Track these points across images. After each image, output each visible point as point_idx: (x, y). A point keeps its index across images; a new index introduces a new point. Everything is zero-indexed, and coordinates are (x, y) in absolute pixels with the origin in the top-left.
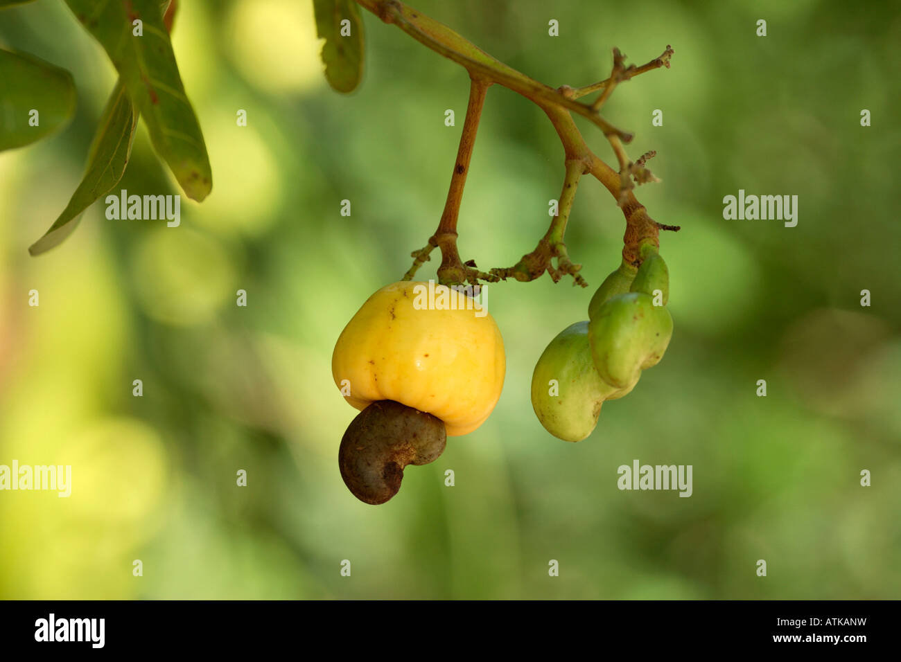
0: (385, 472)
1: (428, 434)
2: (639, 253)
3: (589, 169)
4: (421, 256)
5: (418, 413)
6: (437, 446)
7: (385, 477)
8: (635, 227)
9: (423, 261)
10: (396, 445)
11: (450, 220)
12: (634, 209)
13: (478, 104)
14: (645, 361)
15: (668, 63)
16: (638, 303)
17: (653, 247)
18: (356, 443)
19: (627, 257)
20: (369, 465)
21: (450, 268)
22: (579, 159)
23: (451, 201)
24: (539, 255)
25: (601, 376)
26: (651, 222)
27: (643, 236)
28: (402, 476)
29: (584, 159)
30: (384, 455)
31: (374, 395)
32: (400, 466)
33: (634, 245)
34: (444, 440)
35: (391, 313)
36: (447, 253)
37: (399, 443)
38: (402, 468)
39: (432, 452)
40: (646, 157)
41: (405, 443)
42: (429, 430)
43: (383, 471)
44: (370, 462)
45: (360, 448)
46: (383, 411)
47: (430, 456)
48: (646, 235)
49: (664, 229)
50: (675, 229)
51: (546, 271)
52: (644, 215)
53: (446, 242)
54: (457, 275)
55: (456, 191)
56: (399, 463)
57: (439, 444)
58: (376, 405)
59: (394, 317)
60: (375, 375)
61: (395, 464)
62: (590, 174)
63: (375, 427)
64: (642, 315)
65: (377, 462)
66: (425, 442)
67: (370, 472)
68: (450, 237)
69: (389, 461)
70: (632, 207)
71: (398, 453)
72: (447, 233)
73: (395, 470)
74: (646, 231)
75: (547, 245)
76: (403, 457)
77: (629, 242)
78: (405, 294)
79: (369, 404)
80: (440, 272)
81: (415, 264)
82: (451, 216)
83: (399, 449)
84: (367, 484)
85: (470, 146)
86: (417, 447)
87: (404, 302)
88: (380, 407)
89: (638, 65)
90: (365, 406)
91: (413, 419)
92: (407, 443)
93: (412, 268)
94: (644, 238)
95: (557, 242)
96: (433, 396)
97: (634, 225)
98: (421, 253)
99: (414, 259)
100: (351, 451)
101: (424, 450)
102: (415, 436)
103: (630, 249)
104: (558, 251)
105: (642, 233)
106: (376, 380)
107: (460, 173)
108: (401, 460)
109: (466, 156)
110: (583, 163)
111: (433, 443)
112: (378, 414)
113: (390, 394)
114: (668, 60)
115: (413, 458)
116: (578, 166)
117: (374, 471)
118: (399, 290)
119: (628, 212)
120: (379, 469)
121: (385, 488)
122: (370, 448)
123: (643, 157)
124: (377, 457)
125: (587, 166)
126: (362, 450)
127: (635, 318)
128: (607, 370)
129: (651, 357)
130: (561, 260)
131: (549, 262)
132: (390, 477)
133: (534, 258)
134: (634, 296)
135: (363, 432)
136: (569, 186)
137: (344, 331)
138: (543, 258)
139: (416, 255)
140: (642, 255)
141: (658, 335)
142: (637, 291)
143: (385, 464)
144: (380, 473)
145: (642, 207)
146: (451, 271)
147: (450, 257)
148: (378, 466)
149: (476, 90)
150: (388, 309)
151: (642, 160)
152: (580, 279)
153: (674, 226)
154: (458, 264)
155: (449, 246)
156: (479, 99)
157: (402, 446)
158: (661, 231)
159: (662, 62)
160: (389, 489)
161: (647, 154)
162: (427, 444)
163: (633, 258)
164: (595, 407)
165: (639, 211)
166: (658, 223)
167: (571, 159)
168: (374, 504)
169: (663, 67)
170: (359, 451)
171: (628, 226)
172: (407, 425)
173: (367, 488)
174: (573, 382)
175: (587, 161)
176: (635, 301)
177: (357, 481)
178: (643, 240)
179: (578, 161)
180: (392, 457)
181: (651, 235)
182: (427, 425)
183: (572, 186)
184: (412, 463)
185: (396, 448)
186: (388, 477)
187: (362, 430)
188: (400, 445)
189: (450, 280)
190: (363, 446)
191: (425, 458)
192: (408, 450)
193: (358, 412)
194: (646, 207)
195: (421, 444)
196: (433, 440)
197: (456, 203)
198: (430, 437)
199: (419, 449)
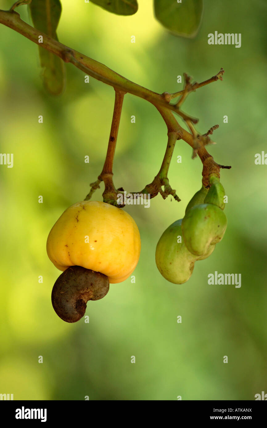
0: (76, 305)
1: (99, 283)
2: (209, 182)
3: (181, 137)
4: (95, 186)
5: (93, 272)
6: (104, 290)
7: (76, 308)
8: (208, 167)
9: (96, 189)
10: (82, 290)
11: (108, 167)
12: (206, 158)
13: (120, 104)
14: (212, 241)
15: (221, 78)
16: (207, 210)
17: (217, 178)
18: (60, 290)
19: (204, 184)
20: (67, 301)
21: (109, 192)
22: (175, 132)
23: (109, 156)
24: (154, 185)
25: (189, 250)
26: (215, 164)
27: (211, 172)
28: (85, 307)
29: (178, 132)
30: (75, 295)
31: (69, 263)
32: (84, 301)
33: (207, 177)
34: (108, 286)
35: (76, 218)
36: (107, 185)
37: (83, 289)
38: (86, 302)
39: (102, 293)
40: (213, 128)
41: (87, 289)
42: (99, 281)
43: (75, 304)
44: (68, 300)
45: (63, 292)
46: (74, 272)
47: (101, 295)
48: (213, 171)
49: (223, 168)
50: (229, 168)
51: (159, 193)
52: (212, 161)
53: (107, 178)
54: (113, 196)
55: (111, 151)
56: (84, 300)
57: (106, 288)
58: (71, 268)
59: (78, 221)
60: (69, 253)
61: (82, 300)
62: (181, 139)
63: (70, 281)
64: (209, 216)
65: (71, 300)
66: (97, 287)
67: (68, 305)
68: (109, 176)
69: (78, 299)
70: (206, 157)
71: (83, 294)
72: (107, 173)
73: (82, 303)
74: (213, 169)
75: (159, 179)
76: (86, 296)
77: (205, 175)
78: (84, 208)
79: (67, 268)
80: (104, 194)
81: (91, 191)
82: (109, 165)
83: (83, 292)
84: (66, 312)
85: (117, 126)
86: (93, 290)
87: (83, 212)
88: (72, 270)
89: (199, 82)
90: (65, 269)
91: (90, 276)
92: (88, 288)
93: (90, 193)
94: (212, 173)
95: (164, 177)
96: (100, 263)
97: (207, 166)
98: (95, 184)
99: (91, 188)
100: (58, 294)
101: (97, 292)
102: (92, 284)
103: (206, 179)
104: (164, 182)
105: (211, 171)
106: (69, 255)
107: (112, 141)
108: (85, 298)
109: (115, 131)
110: (178, 134)
111: (101, 288)
112: (71, 273)
113: (77, 262)
114: (222, 76)
115: (91, 297)
116: (175, 135)
117: (71, 304)
118: (81, 206)
119: (203, 159)
120: (73, 303)
121: (77, 314)
122: (68, 292)
123: (212, 129)
124: (71, 297)
125: (179, 135)
126: (63, 294)
127: (205, 218)
128: (191, 247)
129: (216, 238)
130: (166, 187)
131: (160, 188)
132: (79, 307)
133: (151, 187)
134: (205, 205)
135: (63, 284)
136: (170, 147)
137: (52, 229)
138: (156, 186)
139: (92, 185)
140: (210, 182)
141: (219, 226)
142: (208, 203)
143: (76, 300)
144: (74, 305)
145: (211, 156)
146: (110, 194)
147: (109, 187)
148: (72, 302)
149: (118, 96)
150: (75, 216)
151: (211, 131)
152: (177, 197)
153: (228, 166)
154: (114, 190)
155: (108, 180)
156: (120, 101)
157: (85, 291)
158: (221, 169)
159: (218, 78)
160: (79, 314)
161: (214, 127)
162: (99, 288)
163: (207, 183)
164: (190, 265)
165: (209, 158)
166: (219, 165)
167: (170, 132)
168: (71, 322)
169: (219, 80)
170: (62, 294)
171: (204, 167)
172: (87, 279)
173: (67, 314)
174: (178, 252)
175: (179, 133)
176: (205, 209)
177: (61, 310)
178: (211, 175)
179: (174, 132)
180: (80, 297)
181: (215, 172)
182: (98, 278)
183: (171, 146)
184: (91, 299)
185: (81, 292)
186: (78, 308)
187: (63, 282)
188: (84, 290)
189: (109, 199)
190: (64, 291)
191: (98, 297)
192: (88, 292)
193: (61, 272)
194: (213, 156)
195: (95, 289)
196: (102, 286)
197: (111, 157)
198: (100, 285)
199: (94, 291)
